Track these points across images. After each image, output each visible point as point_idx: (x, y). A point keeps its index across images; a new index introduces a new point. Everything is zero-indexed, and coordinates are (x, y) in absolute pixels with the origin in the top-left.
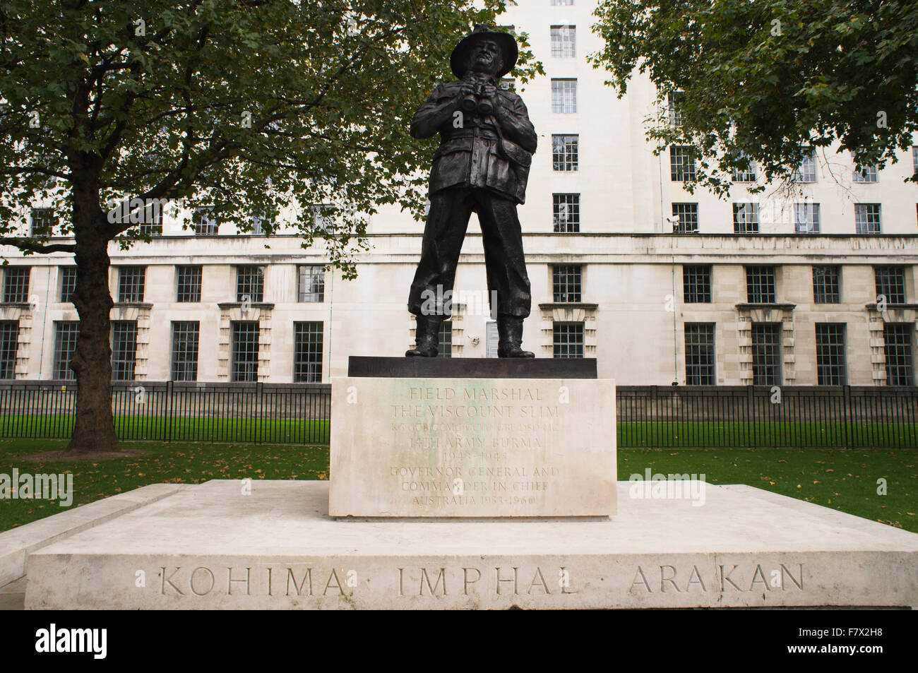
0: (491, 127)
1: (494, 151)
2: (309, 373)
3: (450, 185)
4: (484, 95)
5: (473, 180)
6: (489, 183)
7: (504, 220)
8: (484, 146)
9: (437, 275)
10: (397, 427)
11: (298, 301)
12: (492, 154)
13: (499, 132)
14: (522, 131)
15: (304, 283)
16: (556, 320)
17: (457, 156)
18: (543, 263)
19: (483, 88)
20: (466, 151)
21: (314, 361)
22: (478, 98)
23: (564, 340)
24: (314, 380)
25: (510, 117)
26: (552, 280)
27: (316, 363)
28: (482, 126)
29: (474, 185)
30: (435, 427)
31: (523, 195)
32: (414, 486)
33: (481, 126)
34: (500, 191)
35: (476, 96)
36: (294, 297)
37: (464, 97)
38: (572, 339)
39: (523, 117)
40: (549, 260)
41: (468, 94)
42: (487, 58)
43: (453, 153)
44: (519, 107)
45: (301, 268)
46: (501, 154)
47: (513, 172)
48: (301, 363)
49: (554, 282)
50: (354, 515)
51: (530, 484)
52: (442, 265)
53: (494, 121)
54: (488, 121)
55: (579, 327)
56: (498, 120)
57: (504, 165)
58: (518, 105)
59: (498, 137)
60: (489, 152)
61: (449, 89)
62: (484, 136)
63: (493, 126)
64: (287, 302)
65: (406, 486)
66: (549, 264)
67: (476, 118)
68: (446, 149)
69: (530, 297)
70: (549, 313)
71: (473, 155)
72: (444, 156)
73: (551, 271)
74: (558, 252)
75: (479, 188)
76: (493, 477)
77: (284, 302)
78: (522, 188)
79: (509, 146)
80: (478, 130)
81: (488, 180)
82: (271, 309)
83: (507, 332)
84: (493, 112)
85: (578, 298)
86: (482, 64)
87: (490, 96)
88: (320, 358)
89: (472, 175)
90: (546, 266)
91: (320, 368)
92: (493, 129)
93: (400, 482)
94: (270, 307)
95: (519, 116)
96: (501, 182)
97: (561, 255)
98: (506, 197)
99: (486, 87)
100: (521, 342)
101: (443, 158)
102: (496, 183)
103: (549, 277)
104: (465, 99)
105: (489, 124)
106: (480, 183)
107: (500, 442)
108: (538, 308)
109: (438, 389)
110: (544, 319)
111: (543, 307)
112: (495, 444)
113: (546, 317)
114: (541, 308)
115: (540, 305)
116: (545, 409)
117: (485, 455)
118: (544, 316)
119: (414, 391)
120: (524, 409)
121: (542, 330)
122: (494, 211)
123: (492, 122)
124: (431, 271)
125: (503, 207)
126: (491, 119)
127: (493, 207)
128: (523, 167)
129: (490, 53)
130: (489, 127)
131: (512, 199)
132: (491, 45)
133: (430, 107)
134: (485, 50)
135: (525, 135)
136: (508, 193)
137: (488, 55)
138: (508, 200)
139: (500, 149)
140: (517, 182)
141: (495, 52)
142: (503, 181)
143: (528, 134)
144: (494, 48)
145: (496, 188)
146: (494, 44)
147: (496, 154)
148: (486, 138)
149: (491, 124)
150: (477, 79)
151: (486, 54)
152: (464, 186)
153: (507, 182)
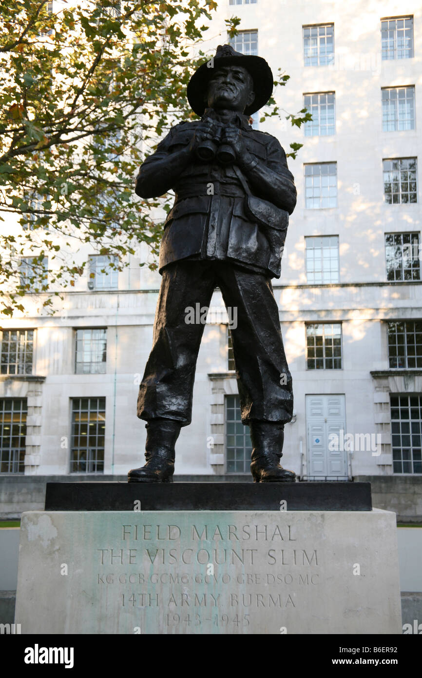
0: (235, 182)
1: (238, 212)
2: (89, 461)
3: (182, 258)
4: (224, 140)
5: (210, 253)
6: (231, 253)
7: (253, 298)
8: (225, 206)
9: (170, 371)
11: (75, 373)
12: (235, 216)
13: (246, 186)
14: (276, 185)
15: (83, 350)
16: (394, 390)
17: (192, 220)
19: (223, 132)
20: (202, 214)
21: (95, 446)
22: (218, 144)
23: (405, 415)
24: (94, 470)
25: (258, 167)
26: (386, 340)
27: (97, 448)
28: (223, 180)
29: (212, 257)
30: (155, 578)
31: (278, 266)
34: (246, 263)
35: (214, 142)
36: (70, 367)
37: (198, 144)
38: (415, 415)
39: (278, 166)
41: (204, 139)
42: (231, 90)
43: (186, 217)
44: (273, 152)
45: (79, 332)
46: (246, 216)
47: (263, 239)
48: (79, 448)
49: (390, 343)
52: (177, 358)
53: (239, 173)
54: (230, 174)
56: (243, 172)
57: (252, 229)
58: (272, 149)
59: (245, 194)
60: (231, 214)
61: (183, 133)
62: (226, 193)
63: (238, 179)
64: (62, 374)
67: (216, 171)
69: (292, 396)
70: (384, 382)
71: (211, 218)
73: (385, 329)
75: (217, 260)
77: (57, 374)
78: (276, 258)
79: (259, 207)
81: (230, 250)
82: (42, 382)
83: (262, 443)
84: (236, 161)
86: (223, 99)
87: (232, 142)
88: (102, 441)
89: (209, 245)
91: (101, 454)
92: (239, 184)
94: (40, 380)
95: (273, 164)
96: (247, 252)
98: (255, 269)
99: (227, 129)
100: (281, 455)
101: (174, 223)
102: (240, 254)
103: (383, 338)
104: (201, 146)
105: (232, 178)
106: (219, 255)
107: (240, 599)
108: (369, 377)
109: (158, 526)
110: (377, 389)
111: (376, 375)
112: (235, 603)
113: (379, 387)
114: (373, 377)
115: (372, 373)
116: (300, 554)
117: (219, 618)
118: (377, 386)
119: (128, 529)
120: (272, 553)
121: (376, 403)
122: (239, 287)
123: (236, 174)
124: (162, 366)
125: (251, 283)
126: (234, 170)
127: (238, 283)
128: (277, 230)
129: (235, 83)
130: (232, 181)
131: (264, 272)
132: (237, 72)
133: (159, 157)
134: (228, 80)
135: (279, 189)
136: (258, 265)
137: (231, 87)
138: (257, 273)
139: (246, 209)
140: (269, 250)
141: (242, 81)
142: (251, 251)
143: (284, 188)
144: (241, 76)
145: (241, 260)
146: (240, 71)
147: (240, 215)
148: (228, 195)
149: (235, 176)
150: (220, 119)
151: (229, 85)
152: (199, 259)
153: (256, 251)
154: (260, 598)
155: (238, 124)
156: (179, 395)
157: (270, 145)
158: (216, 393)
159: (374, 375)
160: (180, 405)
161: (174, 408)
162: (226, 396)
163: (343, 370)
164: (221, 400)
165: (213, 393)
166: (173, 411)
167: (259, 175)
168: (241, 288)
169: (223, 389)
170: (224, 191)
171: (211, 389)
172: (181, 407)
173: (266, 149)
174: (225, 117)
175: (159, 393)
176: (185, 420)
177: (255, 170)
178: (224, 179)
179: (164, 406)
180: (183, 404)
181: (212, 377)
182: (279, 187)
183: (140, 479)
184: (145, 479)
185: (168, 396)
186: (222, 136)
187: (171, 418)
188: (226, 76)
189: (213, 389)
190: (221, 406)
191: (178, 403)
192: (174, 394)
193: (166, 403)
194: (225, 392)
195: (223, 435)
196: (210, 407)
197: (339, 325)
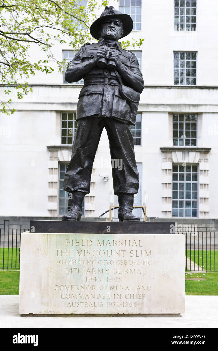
0: (116, 78)
1: (117, 94)
3: (89, 115)
4: (111, 58)
5: (103, 113)
6: (113, 114)
7: (123, 135)
8: (111, 90)
9: (81, 169)
10: (58, 262)
12: (115, 96)
13: (120, 80)
14: (134, 80)
16: (175, 161)
17: (95, 96)
18: (165, 112)
19: (110, 54)
20: (100, 94)
22: (108, 60)
23: (182, 178)
25: (127, 71)
26: (172, 126)
29: (105, 116)
30: (81, 262)
31: (135, 119)
32: (68, 296)
33: (109, 77)
34: (120, 119)
35: (106, 58)
37: (98, 59)
38: (188, 178)
39: (135, 69)
40: (169, 109)
41: (101, 57)
42: (113, 31)
43: (92, 94)
46: (121, 96)
47: (128, 106)
49: (174, 128)
50: (33, 313)
51: (135, 296)
53: (117, 73)
54: (113, 74)
55: (195, 167)
56: (119, 73)
57: (123, 102)
58: (132, 61)
59: (120, 84)
60: (114, 94)
61: (89, 51)
62: (111, 83)
63: (117, 77)
65: (64, 296)
66: (170, 113)
67: (106, 72)
68: (87, 91)
69: (138, 181)
70: (169, 155)
71: (104, 96)
72: (86, 95)
73: (171, 119)
74: (177, 102)
75: (107, 117)
76: (113, 291)
78: (134, 115)
79: (126, 89)
80: (107, 80)
83: (124, 203)
85: (194, 142)
86: (110, 35)
87: (115, 59)
89: (103, 109)
90: (167, 115)
92: (117, 79)
93: (60, 294)
95: (133, 68)
96: (121, 113)
97: (180, 105)
98: (124, 121)
99: (112, 53)
100: (132, 209)
101: (85, 97)
102: (118, 114)
103: (169, 124)
104: (100, 61)
105: (114, 76)
106: (108, 114)
107: (118, 271)
108: (159, 151)
109: (82, 240)
110: (165, 160)
111: (165, 150)
112: (115, 272)
113: (166, 159)
114: (162, 151)
115: (161, 149)
116: (144, 252)
117: (109, 278)
118: (164, 158)
119: (68, 241)
120: (132, 252)
121: (163, 170)
122: (116, 130)
123: (116, 74)
124: (78, 166)
125: (122, 128)
126: (115, 72)
127: (116, 128)
128: (135, 102)
129: (115, 27)
130: (114, 78)
131: (128, 123)
132: (117, 22)
133: (77, 63)
134: (112, 26)
135: (136, 82)
136: (125, 119)
137: (114, 29)
138: (125, 123)
139: (120, 92)
140: (130, 112)
141: (118, 26)
142: (123, 113)
143: (138, 81)
144: (118, 23)
145: (118, 117)
146: (118, 21)
147: (118, 95)
148: (112, 84)
149: (115, 75)
150: (107, 44)
151: (112, 28)
152: (98, 116)
153: (125, 113)
154: (126, 270)
155: (116, 47)
156: (85, 180)
157: (131, 58)
158: (53, 160)
159: (162, 150)
160: (86, 185)
161: (82, 186)
162: (60, 162)
163: (141, 146)
164: (55, 165)
165: (51, 160)
166: (82, 187)
167: (127, 75)
168: (117, 130)
169: (58, 157)
170: (110, 83)
171: (49, 157)
172: (85, 186)
173: (130, 60)
174: (110, 44)
175: (75, 179)
176: (87, 192)
177: (125, 73)
178: (110, 76)
179: (78, 185)
180: (87, 184)
181: (50, 149)
182: (136, 81)
183: (69, 219)
184: (71, 219)
185: (80, 180)
186: (110, 56)
187: (81, 191)
188: (111, 23)
189: (50, 157)
190: (56, 170)
191: (85, 184)
192: (83, 180)
193: (79, 184)
194: (59, 160)
195: (57, 189)
196: (48, 170)
197: (140, 114)
